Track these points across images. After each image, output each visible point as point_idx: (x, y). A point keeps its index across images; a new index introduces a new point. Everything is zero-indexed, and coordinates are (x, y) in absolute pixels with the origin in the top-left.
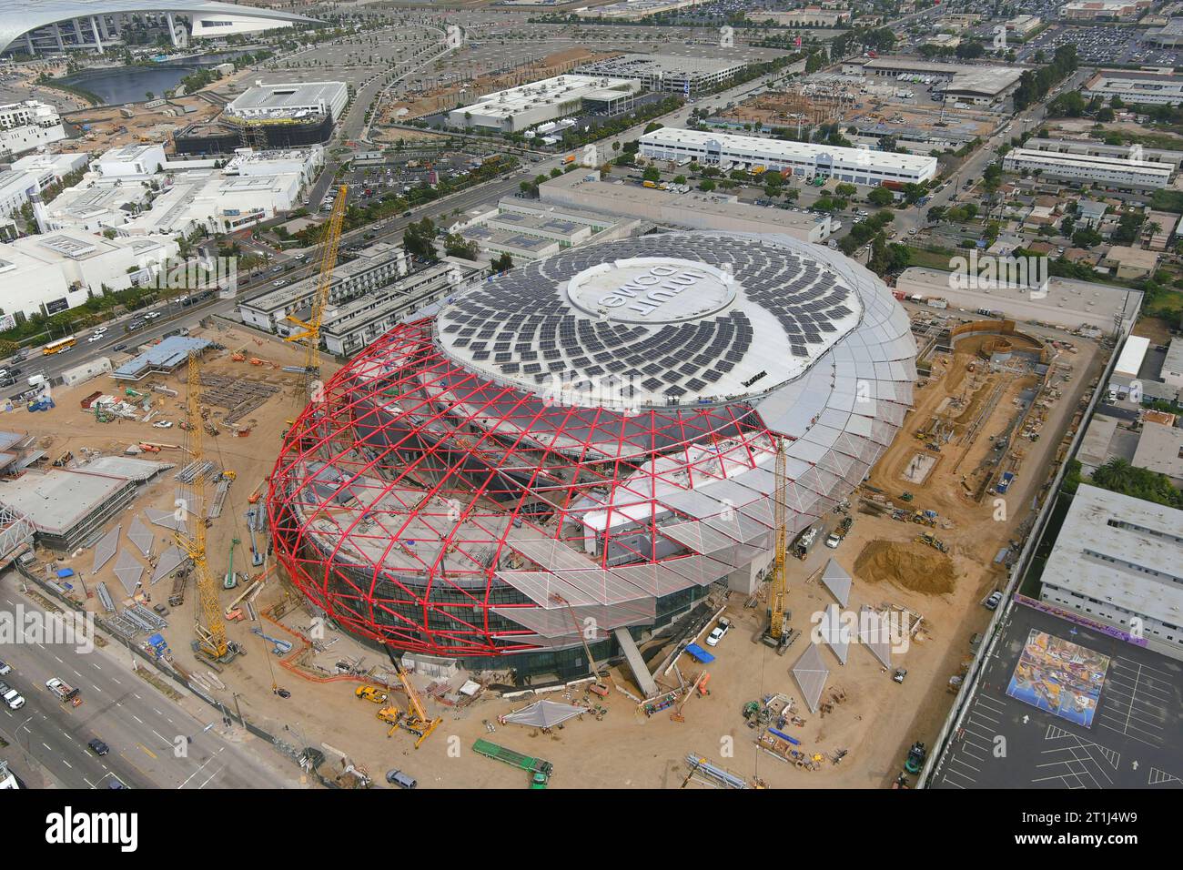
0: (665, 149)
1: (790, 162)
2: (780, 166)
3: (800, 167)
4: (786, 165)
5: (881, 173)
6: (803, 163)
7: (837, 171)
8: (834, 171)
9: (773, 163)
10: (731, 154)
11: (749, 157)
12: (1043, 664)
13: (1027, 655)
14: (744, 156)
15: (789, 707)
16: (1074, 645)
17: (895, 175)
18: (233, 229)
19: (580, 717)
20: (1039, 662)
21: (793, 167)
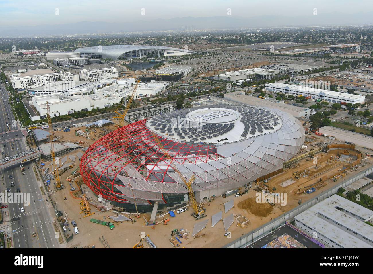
0: (272, 88)
1: (311, 94)
2: (308, 95)
3: (314, 96)
4: (310, 95)
5: (341, 99)
6: (315, 95)
7: (326, 98)
8: (325, 98)
9: (305, 94)
10: (292, 91)
11: (298, 92)
12: (281, 244)
13: (277, 240)
14: (296, 92)
15: (187, 233)
16: (297, 241)
17: (346, 100)
18: (138, 98)
19: (128, 221)
20: (280, 243)
21: (312, 96)
